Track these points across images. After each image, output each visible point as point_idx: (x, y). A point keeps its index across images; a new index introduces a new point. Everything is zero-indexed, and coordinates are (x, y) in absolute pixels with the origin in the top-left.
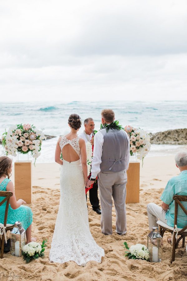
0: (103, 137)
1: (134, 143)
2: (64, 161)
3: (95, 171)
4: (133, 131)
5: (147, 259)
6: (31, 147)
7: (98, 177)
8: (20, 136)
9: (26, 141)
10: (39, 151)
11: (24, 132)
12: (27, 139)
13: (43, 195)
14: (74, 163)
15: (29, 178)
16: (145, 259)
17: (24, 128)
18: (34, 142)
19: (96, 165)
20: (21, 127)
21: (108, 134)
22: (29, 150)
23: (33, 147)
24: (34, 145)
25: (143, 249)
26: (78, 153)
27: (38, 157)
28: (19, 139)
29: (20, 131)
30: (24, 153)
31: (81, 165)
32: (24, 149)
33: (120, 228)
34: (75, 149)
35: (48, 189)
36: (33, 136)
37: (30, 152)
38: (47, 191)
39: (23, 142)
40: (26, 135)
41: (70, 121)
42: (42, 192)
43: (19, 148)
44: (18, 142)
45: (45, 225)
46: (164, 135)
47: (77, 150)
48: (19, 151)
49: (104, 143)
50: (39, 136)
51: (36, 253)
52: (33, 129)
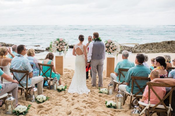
0: (93, 44)
1: (112, 48)
2: (77, 55)
3: (89, 59)
4: (112, 42)
5: (107, 93)
6: (63, 49)
7: (90, 61)
8: (58, 44)
9: (61, 46)
10: (67, 51)
11: (60, 42)
12: (61, 45)
13: (69, 72)
14: (81, 56)
15: (62, 63)
16: (106, 93)
17: (60, 40)
18: (64, 47)
19: (89, 56)
20: (58, 40)
21: (95, 43)
22: (62, 50)
23: (64, 49)
24: (64, 48)
25: (106, 90)
26: (83, 51)
27: (66, 53)
28: (57, 45)
29: (58, 42)
30: (60, 51)
31: (84, 56)
32: (60, 50)
33: (100, 84)
34: (81, 49)
35: (72, 70)
36: (64, 44)
37: (62, 52)
38: (71, 71)
39: (59, 46)
40: (61, 43)
41: (79, 38)
42: (68, 71)
43: (58, 49)
44: (57, 46)
45: (68, 82)
46: (144, 46)
47: (82, 50)
48: (57, 51)
49: (93, 47)
50: (67, 44)
51: (62, 89)
52: (64, 41)
